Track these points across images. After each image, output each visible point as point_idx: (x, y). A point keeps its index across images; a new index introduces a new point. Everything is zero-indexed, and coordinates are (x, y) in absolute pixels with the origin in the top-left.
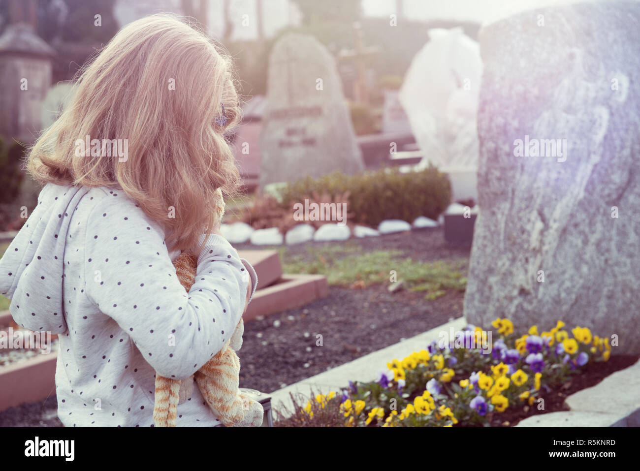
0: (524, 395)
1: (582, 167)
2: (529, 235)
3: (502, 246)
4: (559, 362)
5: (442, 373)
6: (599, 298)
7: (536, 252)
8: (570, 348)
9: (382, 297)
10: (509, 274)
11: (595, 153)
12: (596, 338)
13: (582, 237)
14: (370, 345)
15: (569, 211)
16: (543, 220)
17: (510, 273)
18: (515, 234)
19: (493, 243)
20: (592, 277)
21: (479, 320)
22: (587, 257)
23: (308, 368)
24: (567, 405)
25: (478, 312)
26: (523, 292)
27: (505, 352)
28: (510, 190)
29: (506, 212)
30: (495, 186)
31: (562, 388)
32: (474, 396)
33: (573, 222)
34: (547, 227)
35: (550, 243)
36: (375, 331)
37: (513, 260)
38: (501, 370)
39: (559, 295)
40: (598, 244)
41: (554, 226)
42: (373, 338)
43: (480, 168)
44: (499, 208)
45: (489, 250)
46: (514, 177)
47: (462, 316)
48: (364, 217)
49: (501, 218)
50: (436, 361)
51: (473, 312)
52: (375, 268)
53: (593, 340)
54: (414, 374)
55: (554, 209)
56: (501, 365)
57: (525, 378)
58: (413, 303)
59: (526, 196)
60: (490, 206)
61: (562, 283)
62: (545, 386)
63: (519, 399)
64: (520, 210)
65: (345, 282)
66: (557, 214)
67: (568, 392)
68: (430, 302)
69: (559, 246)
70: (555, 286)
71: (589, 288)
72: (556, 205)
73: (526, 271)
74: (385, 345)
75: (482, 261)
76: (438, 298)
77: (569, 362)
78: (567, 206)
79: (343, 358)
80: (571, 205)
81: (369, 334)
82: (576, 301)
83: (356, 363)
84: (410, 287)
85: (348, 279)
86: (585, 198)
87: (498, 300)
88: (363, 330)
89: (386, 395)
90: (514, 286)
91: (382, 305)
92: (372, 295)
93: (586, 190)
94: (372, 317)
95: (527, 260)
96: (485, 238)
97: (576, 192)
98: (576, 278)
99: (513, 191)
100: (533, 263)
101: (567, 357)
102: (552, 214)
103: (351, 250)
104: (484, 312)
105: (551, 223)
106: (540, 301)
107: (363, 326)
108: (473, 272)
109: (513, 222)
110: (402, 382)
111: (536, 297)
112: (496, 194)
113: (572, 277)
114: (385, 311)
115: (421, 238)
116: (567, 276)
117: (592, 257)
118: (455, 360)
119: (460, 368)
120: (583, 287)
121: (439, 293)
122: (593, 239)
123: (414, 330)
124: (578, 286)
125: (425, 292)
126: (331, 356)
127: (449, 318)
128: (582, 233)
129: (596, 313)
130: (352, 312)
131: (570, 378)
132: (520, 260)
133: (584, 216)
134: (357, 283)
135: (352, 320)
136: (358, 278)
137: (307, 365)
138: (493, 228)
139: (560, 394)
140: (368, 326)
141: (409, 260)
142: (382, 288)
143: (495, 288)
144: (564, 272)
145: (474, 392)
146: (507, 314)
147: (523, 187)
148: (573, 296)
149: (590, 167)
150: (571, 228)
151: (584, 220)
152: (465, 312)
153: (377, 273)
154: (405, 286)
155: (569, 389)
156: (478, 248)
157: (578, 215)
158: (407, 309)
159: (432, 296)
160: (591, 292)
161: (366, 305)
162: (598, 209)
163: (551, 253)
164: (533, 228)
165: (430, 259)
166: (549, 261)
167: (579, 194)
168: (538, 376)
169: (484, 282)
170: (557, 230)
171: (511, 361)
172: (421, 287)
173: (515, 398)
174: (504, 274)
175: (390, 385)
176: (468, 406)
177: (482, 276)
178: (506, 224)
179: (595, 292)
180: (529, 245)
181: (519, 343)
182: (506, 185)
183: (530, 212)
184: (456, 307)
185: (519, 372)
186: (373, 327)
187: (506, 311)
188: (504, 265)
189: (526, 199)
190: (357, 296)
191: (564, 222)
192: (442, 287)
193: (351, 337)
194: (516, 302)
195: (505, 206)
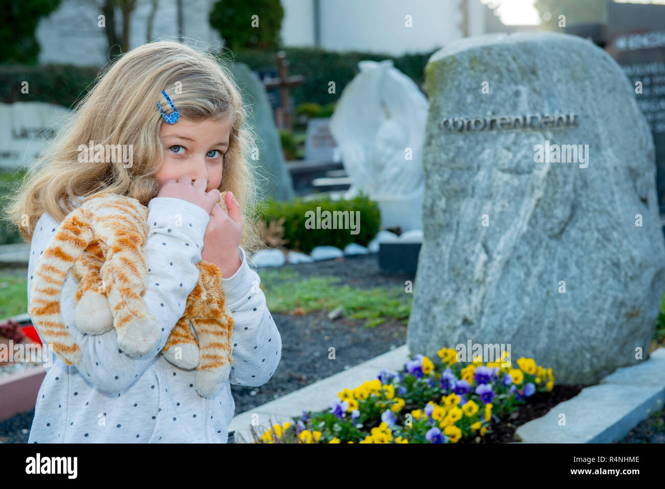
0: (476, 426)
1: (526, 200)
2: (473, 266)
3: (446, 276)
4: (505, 393)
5: (393, 403)
6: (540, 330)
7: (480, 283)
8: (516, 379)
9: (323, 324)
10: (452, 304)
11: (538, 188)
12: (540, 368)
13: (525, 269)
14: (315, 372)
15: (512, 244)
16: (487, 252)
17: (454, 303)
18: (459, 265)
19: (437, 274)
20: (534, 308)
21: (422, 348)
22: (529, 289)
23: (254, 396)
24: (518, 436)
25: (421, 342)
26: (466, 322)
27: (455, 382)
28: (455, 222)
29: (451, 243)
30: (440, 218)
31: (510, 418)
32: (430, 428)
33: (516, 254)
34: (490, 259)
35: (493, 275)
36: (319, 358)
37: (457, 290)
38: (453, 401)
39: (501, 325)
40: (540, 277)
41: (498, 258)
42: (317, 365)
43: (426, 200)
44: (444, 240)
45: (433, 280)
46: (459, 209)
47: (404, 343)
48: (297, 243)
49: (446, 249)
50: (387, 391)
51: (417, 341)
52: (314, 295)
53: (537, 371)
54: (365, 404)
55: (498, 241)
56: (453, 396)
57: (476, 408)
58: (354, 330)
59: (470, 228)
60: (436, 237)
61: (505, 314)
62: (495, 417)
63: (470, 430)
64: (464, 242)
65: (284, 308)
66: (501, 246)
67: (517, 422)
68: (370, 329)
69: (502, 278)
70: (498, 316)
71: (530, 319)
72: (499, 238)
73: (469, 302)
74: (330, 373)
75: (426, 291)
76: (378, 326)
77: (516, 392)
78: (510, 239)
79: (290, 386)
80: (514, 238)
81: (313, 361)
82: (518, 331)
83: (303, 391)
84: (349, 314)
85: (288, 305)
86: (528, 231)
87: (441, 330)
88: (307, 358)
89: (340, 425)
90: (458, 316)
91: (323, 332)
92: (313, 322)
93: (530, 223)
94: (314, 344)
95: (470, 291)
96: (429, 268)
97: (519, 225)
98: (518, 309)
99: (458, 223)
100: (477, 294)
101: (513, 388)
102: (495, 246)
103: (288, 276)
104: (428, 341)
105: (495, 255)
106: (483, 331)
107: (307, 354)
108: (417, 301)
109: (457, 253)
110: (356, 413)
111: (479, 327)
112: (441, 226)
113: (514, 307)
114: (326, 338)
115: (354, 264)
116: (509, 306)
117: (534, 289)
118: (404, 389)
119: (409, 398)
120: (525, 318)
121: (378, 321)
122: (535, 271)
123: (358, 358)
124: (520, 317)
125: (365, 319)
126: (277, 383)
127: (390, 346)
128: (524, 265)
129: (537, 343)
130: (294, 339)
131: (517, 408)
132: (464, 291)
133: (527, 249)
134: (297, 310)
135: (295, 347)
136: (298, 305)
137: (253, 393)
138: (437, 259)
139: (509, 425)
140: (312, 354)
141: (346, 288)
142: (321, 315)
143: (439, 318)
144: (506, 303)
145: (429, 424)
146: (449, 343)
147: (468, 220)
148: (515, 327)
149: (534, 202)
150: (514, 261)
151: (527, 253)
152: (408, 341)
153: (316, 300)
154: (345, 313)
155: (518, 419)
156: (423, 278)
157: (521, 248)
158: (348, 337)
159: (371, 323)
160: (532, 323)
161: (308, 332)
162: (540, 242)
163: (494, 284)
164: (477, 259)
165: (367, 286)
166: (492, 292)
167: (522, 227)
168: (489, 406)
169: (428, 311)
170: (500, 262)
171: (461, 391)
172: (361, 315)
173: (467, 429)
174: (448, 304)
175: (344, 415)
176: (424, 437)
177: (426, 306)
178: (451, 255)
179: (537, 323)
180: (473, 277)
181: (465, 373)
182: (452, 217)
183: (474, 244)
184: (396, 335)
185: (471, 403)
186: (317, 354)
187: (449, 340)
188: (447, 295)
189: (471, 231)
190: (298, 323)
191: (508, 254)
192: (382, 315)
193: (296, 364)
194: (459, 332)
195: (450, 237)
